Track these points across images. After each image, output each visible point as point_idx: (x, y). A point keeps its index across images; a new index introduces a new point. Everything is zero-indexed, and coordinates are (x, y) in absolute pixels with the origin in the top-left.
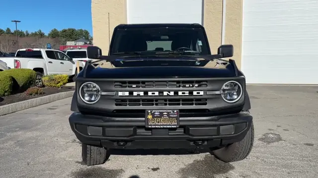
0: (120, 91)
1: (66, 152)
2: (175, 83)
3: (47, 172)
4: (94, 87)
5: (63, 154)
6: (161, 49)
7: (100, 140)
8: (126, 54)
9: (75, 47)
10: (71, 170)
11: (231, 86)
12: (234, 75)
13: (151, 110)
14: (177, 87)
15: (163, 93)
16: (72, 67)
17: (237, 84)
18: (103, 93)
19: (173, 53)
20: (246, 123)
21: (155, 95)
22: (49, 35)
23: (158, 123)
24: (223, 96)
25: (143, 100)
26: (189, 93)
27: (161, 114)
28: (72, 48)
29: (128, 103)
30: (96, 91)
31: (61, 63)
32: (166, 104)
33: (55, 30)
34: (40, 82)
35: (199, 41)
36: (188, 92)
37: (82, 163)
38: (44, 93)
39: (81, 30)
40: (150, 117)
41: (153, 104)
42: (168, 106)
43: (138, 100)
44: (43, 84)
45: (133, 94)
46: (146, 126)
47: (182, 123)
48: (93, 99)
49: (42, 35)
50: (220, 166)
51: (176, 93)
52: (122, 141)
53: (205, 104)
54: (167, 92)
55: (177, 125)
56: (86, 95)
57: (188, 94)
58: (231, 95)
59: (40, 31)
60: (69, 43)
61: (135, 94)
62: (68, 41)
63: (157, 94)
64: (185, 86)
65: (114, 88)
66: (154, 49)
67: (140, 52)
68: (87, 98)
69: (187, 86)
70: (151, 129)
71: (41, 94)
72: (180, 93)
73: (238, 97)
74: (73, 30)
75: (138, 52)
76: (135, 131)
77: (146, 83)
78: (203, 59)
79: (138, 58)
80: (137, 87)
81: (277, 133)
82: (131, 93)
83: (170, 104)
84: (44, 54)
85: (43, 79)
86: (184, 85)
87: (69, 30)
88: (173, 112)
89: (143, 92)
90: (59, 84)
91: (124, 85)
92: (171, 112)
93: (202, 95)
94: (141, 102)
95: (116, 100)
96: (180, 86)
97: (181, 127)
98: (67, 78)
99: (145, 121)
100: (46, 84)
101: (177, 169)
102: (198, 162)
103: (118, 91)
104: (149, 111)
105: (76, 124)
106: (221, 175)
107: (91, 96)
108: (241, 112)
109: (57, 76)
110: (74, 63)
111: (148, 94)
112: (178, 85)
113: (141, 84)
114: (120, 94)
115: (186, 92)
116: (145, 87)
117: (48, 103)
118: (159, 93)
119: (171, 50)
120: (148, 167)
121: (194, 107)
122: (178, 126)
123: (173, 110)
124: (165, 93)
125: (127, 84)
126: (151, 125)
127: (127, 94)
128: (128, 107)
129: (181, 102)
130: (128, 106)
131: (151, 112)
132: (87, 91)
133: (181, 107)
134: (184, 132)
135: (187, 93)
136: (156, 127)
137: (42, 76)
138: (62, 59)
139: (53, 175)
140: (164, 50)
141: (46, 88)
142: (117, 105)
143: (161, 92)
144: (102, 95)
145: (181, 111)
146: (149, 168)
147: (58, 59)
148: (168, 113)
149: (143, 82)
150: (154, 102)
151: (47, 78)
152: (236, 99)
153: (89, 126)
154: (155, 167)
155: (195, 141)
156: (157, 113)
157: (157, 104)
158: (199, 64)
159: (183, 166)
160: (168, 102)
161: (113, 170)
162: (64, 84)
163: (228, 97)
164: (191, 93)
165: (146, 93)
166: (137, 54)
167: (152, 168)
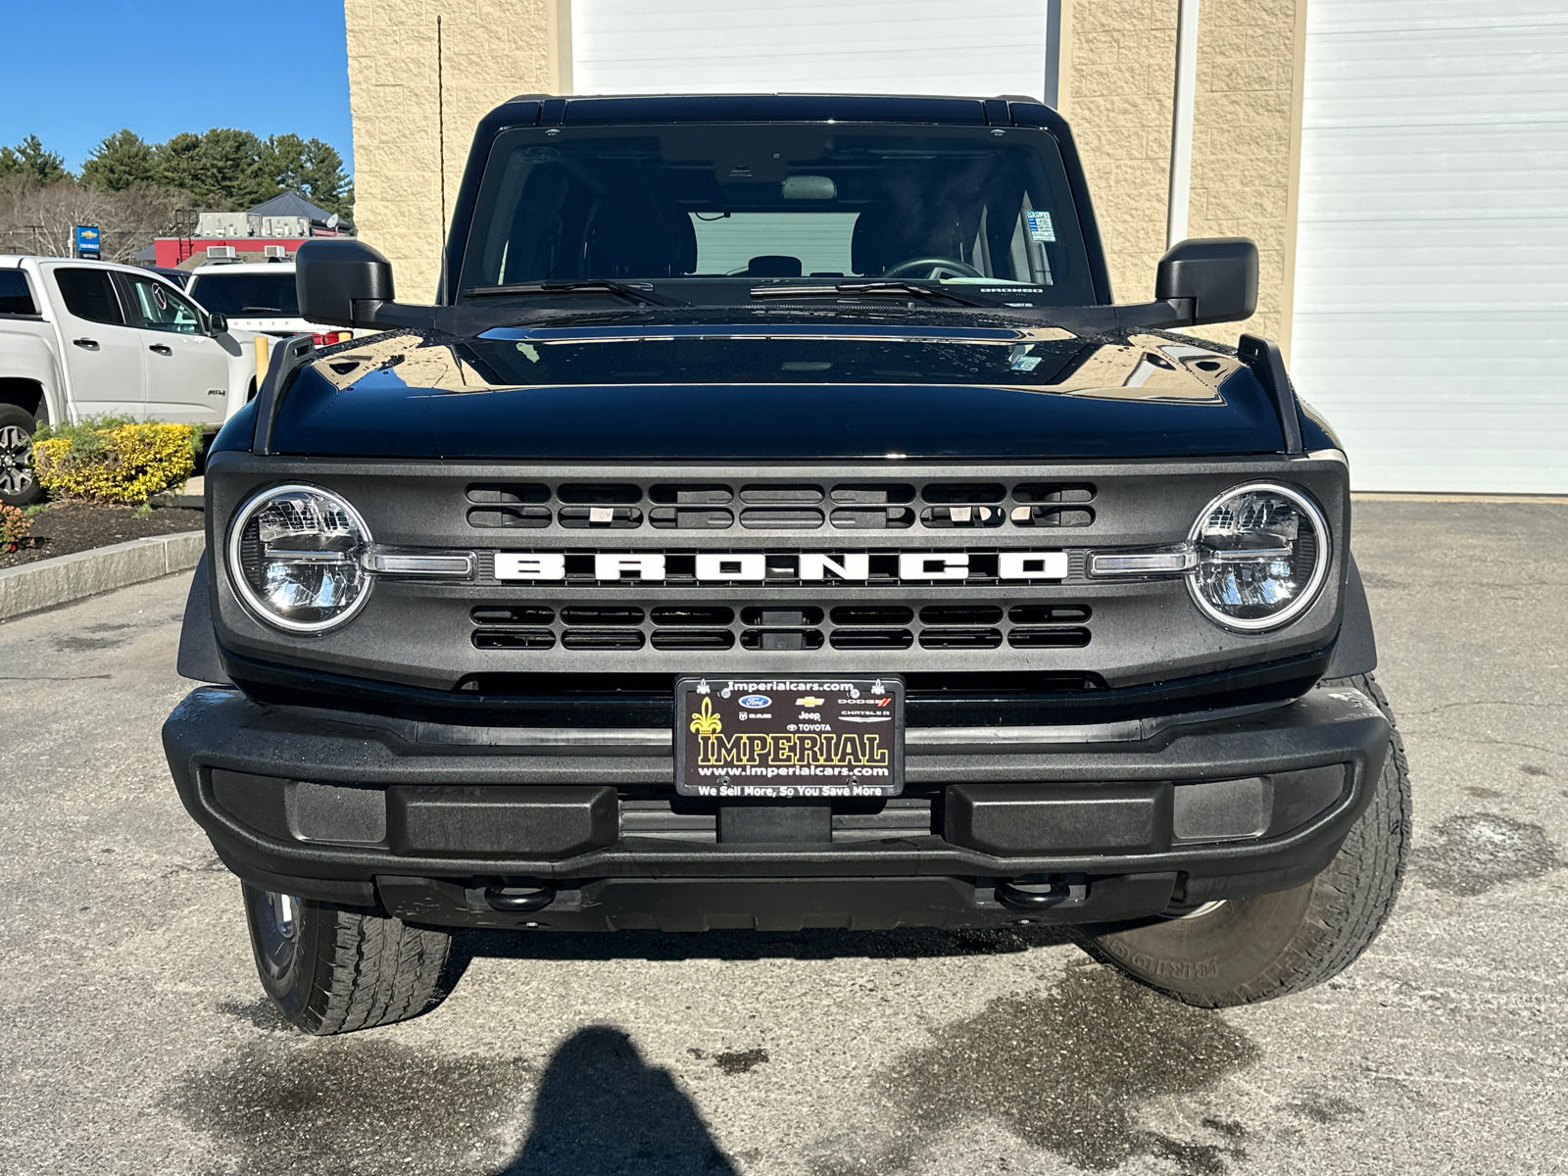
0: (504, 550)
1: (159, 937)
2: (879, 498)
3: (27, 1075)
4: (330, 521)
5: (142, 950)
6: (787, 267)
7: (371, 874)
8: (555, 295)
9: (249, 246)
10: (182, 1065)
11: (1252, 517)
12: (1273, 447)
13: (717, 679)
14: (890, 523)
15: (795, 563)
16: (224, 373)
17: (1289, 506)
18: (394, 563)
19: (862, 293)
20: (1349, 763)
21: (745, 575)
22: (92, 168)
23: (764, 763)
24: (1195, 585)
25: (663, 613)
26: (973, 566)
27: (784, 708)
28: (230, 252)
29: (559, 626)
30: (343, 544)
31: (156, 348)
32: (814, 640)
33: (129, 139)
34: (20, 467)
35: (1030, 215)
36: (964, 559)
37: (257, 1014)
38: (40, 541)
39: (291, 145)
40: (706, 724)
41: (727, 640)
42: (827, 650)
43: (631, 613)
44: (36, 480)
45: (589, 566)
46: (684, 789)
47: (918, 769)
48: (323, 598)
49: (45, 171)
50: (1162, 1038)
51: (884, 563)
52: (520, 880)
53: (1082, 639)
54: (823, 560)
55: (891, 780)
56: (277, 571)
57: (963, 574)
58: (1252, 576)
59: (36, 146)
60: (211, 224)
61: (607, 567)
62: (209, 208)
63: (754, 567)
64: (941, 520)
65: (463, 529)
66: (743, 265)
67: (647, 285)
68: (284, 596)
69: (961, 513)
70: (713, 805)
71: (20, 544)
72: (911, 567)
73: (1296, 593)
74: (241, 142)
75: (635, 284)
76: (606, 815)
77: (685, 498)
78: (1060, 334)
79: (634, 320)
80: (620, 520)
81: (1525, 819)
82: (580, 563)
83: (840, 640)
84: (46, 293)
85: (38, 449)
86: (939, 507)
87: (215, 139)
88: (866, 692)
89: (660, 559)
90: (137, 486)
91: (530, 508)
92: (845, 694)
93: (1057, 581)
94: (648, 627)
95: (477, 608)
96: (908, 519)
97: (914, 790)
98: (192, 445)
99: (671, 752)
100: (54, 478)
101: (881, 1058)
102: (1018, 1008)
103: (489, 549)
104: (703, 688)
105: (207, 768)
106: (1169, 1099)
107: (307, 577)
108: (1314, 694)
109: (130, 429)
110: (235, 349)
111: (692, 569)
112: (897, 510)
113: (646, 506)
114: (507, 566)
115: (949, 558)
116: (673, 523)
117: (60, 606)
118: (770, 563)
119: (848, 272)
120: (692, 1043)
121: (1003, 658)
122: (891, 790)
123: (863, 679)
124: (812, 567)
125: (555, 505)
126: (712, 781)
127: (552, 567)
128: (559, 659)
129: (916, 626)
130: (559, 650)
131: (714, 694)
132: (283, 544)
133: (919, 658)
134: (936, 826)
135: (957, 567)
136: (750, 791)
137: (32, 430)
138: (166, 324)
139: (62, 1094)
140: (806, 272)
141: (54, 505)
142: (482, 641)
143: (783, 557)
144: (382, 578)
145: (915, 682)
146: (697, 1053)
147: (136, 320)
148: (830, 697)
149: (665, 491)
150: (738, 627)
151: (60, 446)
152: (1285, 603)
153: (297, 780)
154: (739, 1047)
155: (1002, 883)
156: (752, 701)
157: (752, 640)
158: (1029, 364)
159: (919, 1039)
160: (827, 627)
161: (462, 1067)
162: (172, 482)
163: (1234, 596)
164: (984, 562)
165: (680, 562)
166: (624, 294)
167: (721, 1049)
